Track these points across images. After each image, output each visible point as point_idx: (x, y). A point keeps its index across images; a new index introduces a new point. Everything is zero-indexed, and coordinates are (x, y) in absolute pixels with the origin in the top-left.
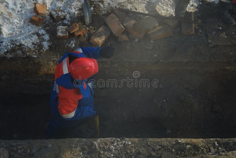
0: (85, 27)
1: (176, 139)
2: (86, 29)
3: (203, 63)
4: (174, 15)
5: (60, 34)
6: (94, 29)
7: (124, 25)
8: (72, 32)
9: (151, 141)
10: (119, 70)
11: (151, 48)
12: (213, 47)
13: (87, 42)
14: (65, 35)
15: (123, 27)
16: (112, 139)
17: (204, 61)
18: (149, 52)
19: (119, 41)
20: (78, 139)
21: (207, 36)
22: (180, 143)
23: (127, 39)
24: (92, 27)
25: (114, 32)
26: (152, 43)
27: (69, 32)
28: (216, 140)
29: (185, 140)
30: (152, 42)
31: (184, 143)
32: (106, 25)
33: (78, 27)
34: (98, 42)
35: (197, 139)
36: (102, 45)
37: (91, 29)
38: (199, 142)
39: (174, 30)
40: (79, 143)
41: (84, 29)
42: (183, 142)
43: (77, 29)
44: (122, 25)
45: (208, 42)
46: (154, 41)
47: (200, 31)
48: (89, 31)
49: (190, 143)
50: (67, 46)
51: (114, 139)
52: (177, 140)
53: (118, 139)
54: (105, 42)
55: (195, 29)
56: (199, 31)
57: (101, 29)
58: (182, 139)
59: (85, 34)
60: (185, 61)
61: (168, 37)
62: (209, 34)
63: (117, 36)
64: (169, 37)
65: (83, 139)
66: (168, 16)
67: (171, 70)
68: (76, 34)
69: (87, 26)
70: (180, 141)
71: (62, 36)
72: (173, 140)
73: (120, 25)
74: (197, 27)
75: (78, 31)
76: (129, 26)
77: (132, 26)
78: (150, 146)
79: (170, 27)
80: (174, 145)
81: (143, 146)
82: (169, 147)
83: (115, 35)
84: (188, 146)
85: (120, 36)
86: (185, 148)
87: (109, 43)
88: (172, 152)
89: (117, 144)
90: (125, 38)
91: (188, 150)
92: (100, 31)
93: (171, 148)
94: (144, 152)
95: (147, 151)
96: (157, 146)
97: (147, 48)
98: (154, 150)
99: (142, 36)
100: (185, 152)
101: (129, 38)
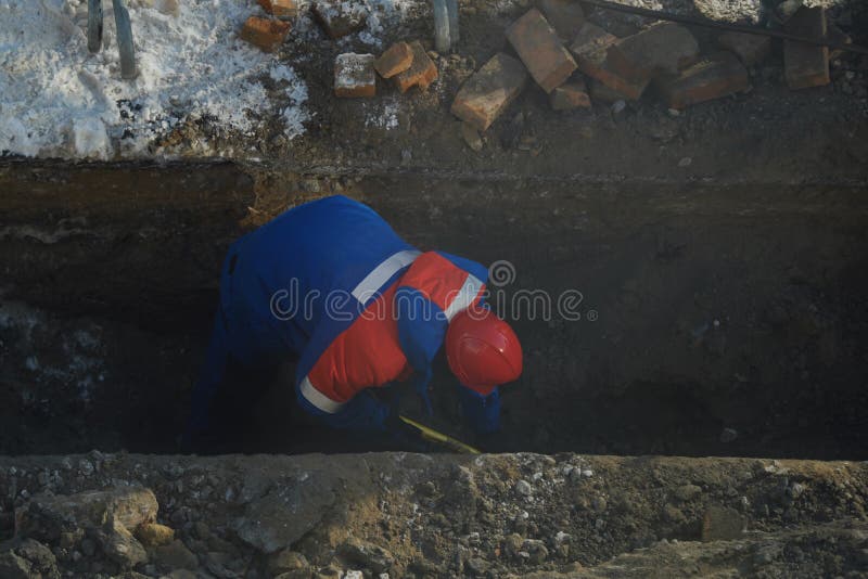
0: (436, 56)
1: (755, 460)
2: (439, 66)
3: (855, 191)
4: (756, 18)
5: (344, 81)
6: (469, 64)
7: (576, 51)
8: (387, 76)
9: (664, 467)
10: (556, 212)
11: (671, 135)
13: (441, 111)
14: (363, 84)
15: (570, 58)
16: (527, 457)
17: (862, 183)
18: (662, 148)
19: (556, 108)
20: (404, 455)
22: (770, 473)
23: (587, 103)
24: (462, 57)
25: (539, 78)
26: (675, 118)
27: (377, 74)
29: (786, 466)
30: (674, 112)
31: (782, 475)
32: (509, 49)
33: (411, 58)
34: (481, 111)
35: (833, 463)
36: (495, 124)
37: (458, 64)
38: (839, 471)
39: (753, 73)
40: (409, 468)
41: (433, 64)
42: (780, 472)
43: (407, 63)
44: (567, 53)
46: (680, 110)
47: (849, 76)
48: (447, 70)
49: (807, 476)
50: (371, 124)
51: (533, 456)
52: (758, 467)
53: (548, 458)
54: (506, 114)
55: (831, 67)
56: (843, 74)
57: (493, 65)
58: (777, 462)
59: (435, 84)
60: (793, 183)
61: (731, 98)
63: (549, 91)
64: (735, 97)
65: (423, 455)
66: (735, 20)
67: (742, 213)
68: (403, 82)
69: (442, 54)
70: (769, 469)
71: (354, 87)
72: (745, 465)
73: (561, 51)
74: (837, 63)
75: (409, 72)
76: (595, 57)
77: (605, 55)
78: (662, 486)
79: (740, 58)
80: (749, 481)
81: (635, 482)
82: (731, 490)
83: (544, 87)
84: (799, 487)
85: (559, 90)
86: (788, 494)
87: (520, 116)
88: (739, 506)
89: (544, 477)
90: (577, 96)
91: (797, 499)
92: (490, 73)
93: (737, 493)
94: (640, 506)
95: (652, 501)
96: (686, 484)
97: (658, 135)
98: (675, 499)
99: (637, 91)
100: (786, 508)
101: (591, 98)
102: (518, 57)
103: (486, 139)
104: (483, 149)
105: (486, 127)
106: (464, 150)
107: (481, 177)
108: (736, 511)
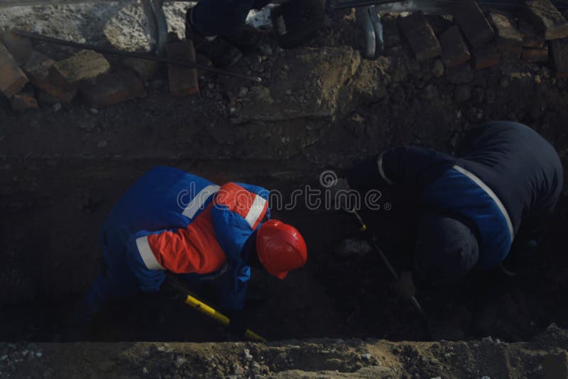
1: (152, 343)
3: (216, 163)
4: (148, 48)
7: (28, 70)
10: (15, 179)
11: (93, 126)
12: (241, 125)
15: (23, 74)
17: (220, 158)
18: (86, 135)
19: (14, 108)
21: (226, 98)
22: (161, 352)
23: (36, 105)
25: (3, 88)
26: (95, 114)
28: (248, 345)
29: (172, 347)
30: (95, 111)
31: (170, 353)
35: (203, 344)
38: (207, 349)
39: (147, 84)
42: (168, 351)
44: (21, 72)
45: (229, 112)
46: (99, 109)
47: (211, 86)
49: (186, 352)
52: (152, 348)
53: (11, 345)
55: (200, 81)
56: (207, 85)
58: (166, 344)
60: (174, 157)
61: (132, 101)
62: (231, 94)
63: (9, 97)
64: (135, 101)
66: (134, 50)
70: (161, 349)
72: (144, 347)
73: (16, 70)
74: (203, 77)
76: (40, 74)
77: (47, 73)
79: (138, 75)
80: (148, 358)
82: (135, 364)
83: (6, 94)
84: (181, 360)
85: (16, 96)
86: (173, 365)
88: (141, 374)
89: (9, 358)
90: (28, 101)
91: (180, 369)
93: (139, 365)
96: (104, 361)
97: (83, 126)
99: (70, 97)
100: (172, 375)
101: (38, 103)
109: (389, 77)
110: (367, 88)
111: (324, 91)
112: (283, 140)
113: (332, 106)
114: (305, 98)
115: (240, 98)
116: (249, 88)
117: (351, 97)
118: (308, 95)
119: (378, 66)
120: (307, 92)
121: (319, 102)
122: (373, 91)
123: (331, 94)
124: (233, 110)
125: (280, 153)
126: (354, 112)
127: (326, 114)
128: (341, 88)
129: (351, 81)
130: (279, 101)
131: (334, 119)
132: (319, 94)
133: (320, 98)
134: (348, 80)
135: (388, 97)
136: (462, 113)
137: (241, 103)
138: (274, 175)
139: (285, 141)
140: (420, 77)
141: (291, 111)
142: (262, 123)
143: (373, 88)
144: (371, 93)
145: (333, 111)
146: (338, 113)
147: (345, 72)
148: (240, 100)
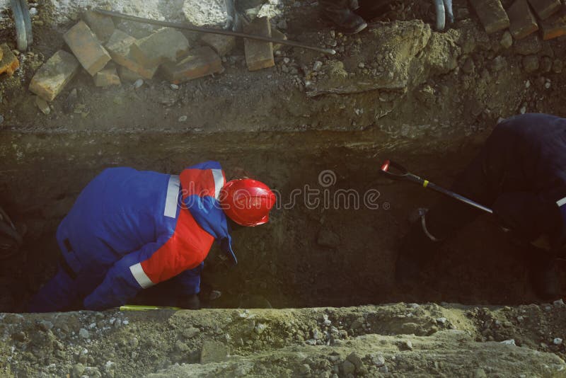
0: (18, 53)
1: (233, 310)
2: (20, 60)
3: (292, 135)
6: (40, 58)
7: (110, 48)
9: (175, 316)
10: (100, 153)
11: (173, 101)
12: (317, 98)
13: (22, 89)
15: (106, 53)
16: (86, 314)
17: (297, 130)
18: (167, 110)
19: (98, 85)
20: (4, 315)
21: (301, 73)
22: (244, 318)
23: (118, 82)
24: (35, 54)
25: (86, 66)
26: (175, 90)
28: (326, 310)
29: (253, 313)
30: (175, 86)
31: (252, 319)
32: (66, 48)
34: (49, 88)
35: (283, 310)
36: (58, 96)
37: (33, 58)
38: (288, 316)
39: (225, 60)
40: (7, 323)
41: (16, 58)
42: (249, 318)
44: (103, 49)
45: (304, 85)
46: (179, 85)
47: (286, 60)
48: (26, 62)
49: (267, 319)
51: (90, 312)
52: (235, 314)
53: (98, 313)
54: (66, 89)
55: (275, 56)
56: (283, 60)
57: (56, 59)
58: (248, 311)
59: (18, 71)
60: (252, 130)
61: (211, 76)
62: (306, 67)
63: (93, 75)
64: (213, 76)
65: (17, 315)
66: (212, 26)
67: (221, 151)
69: (21, 52)
70: (243, 315)
72: (227, 314)
73: (100, 48)
74: (278, 53)
76: (122, 52)
77: (129, 50)
78: (173, 329)
79: (216, 51)
80: (230, 324)
81: (157, 327)
82: (219, 330)
83: (89, 72)
84: (262, 327)
85: (99, 73)
86: (255, 331)
87: (74, 91)
88: (224, 340)
89: (97, 326)
90: (111, 78)
91: (261, 334)
92: (53, 63)
93: (222, 332)
94: (160, 342)
95: (168, 339)
96: (189, 327)
97: (165, 102)
98: (183, 338)
99: (151, 73)
100: (254, 340)
101: (121, 80)
102: (72, 53)
103: (52, 106)
104: (50, 113)
105: (52, 99)
106: (38, 114)
107: (50, 131)
108: (222, 343)
109: (459, 49)
110: (438, 60)
111: (396, 63)
112: (357, 112)
113: (405, 79)
114: (378, 71)
115: (315, 71)
116: (323, 62)
117: (422, 69)
118: (380, 68)
119: (448, 39)
120: (379, 65)
121: (392, 74)
122: (444, 63)
123: (403, 66)
124: (308, 83)
125: (354, 124)
126: (425, 83)
127: (398, 86)
128: (412, 61)
129: (422, 53)
130: (353, 74)
131: (406, 90)
132: (391, 66)
133: (392, 71)
134: (419, 53)
135: (458, 68)
136: (530, 82)
137: (315, 76)
138: (348, 146)
139: (359, 112)
140: (489, 48)
141: (365, 84)
142: (337, 96)
143: (444, 59)
144: (442, 65)
145: (405, 82)
146: (410, 84)
147: (416, 45)
148: (315, 74)
